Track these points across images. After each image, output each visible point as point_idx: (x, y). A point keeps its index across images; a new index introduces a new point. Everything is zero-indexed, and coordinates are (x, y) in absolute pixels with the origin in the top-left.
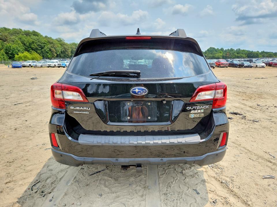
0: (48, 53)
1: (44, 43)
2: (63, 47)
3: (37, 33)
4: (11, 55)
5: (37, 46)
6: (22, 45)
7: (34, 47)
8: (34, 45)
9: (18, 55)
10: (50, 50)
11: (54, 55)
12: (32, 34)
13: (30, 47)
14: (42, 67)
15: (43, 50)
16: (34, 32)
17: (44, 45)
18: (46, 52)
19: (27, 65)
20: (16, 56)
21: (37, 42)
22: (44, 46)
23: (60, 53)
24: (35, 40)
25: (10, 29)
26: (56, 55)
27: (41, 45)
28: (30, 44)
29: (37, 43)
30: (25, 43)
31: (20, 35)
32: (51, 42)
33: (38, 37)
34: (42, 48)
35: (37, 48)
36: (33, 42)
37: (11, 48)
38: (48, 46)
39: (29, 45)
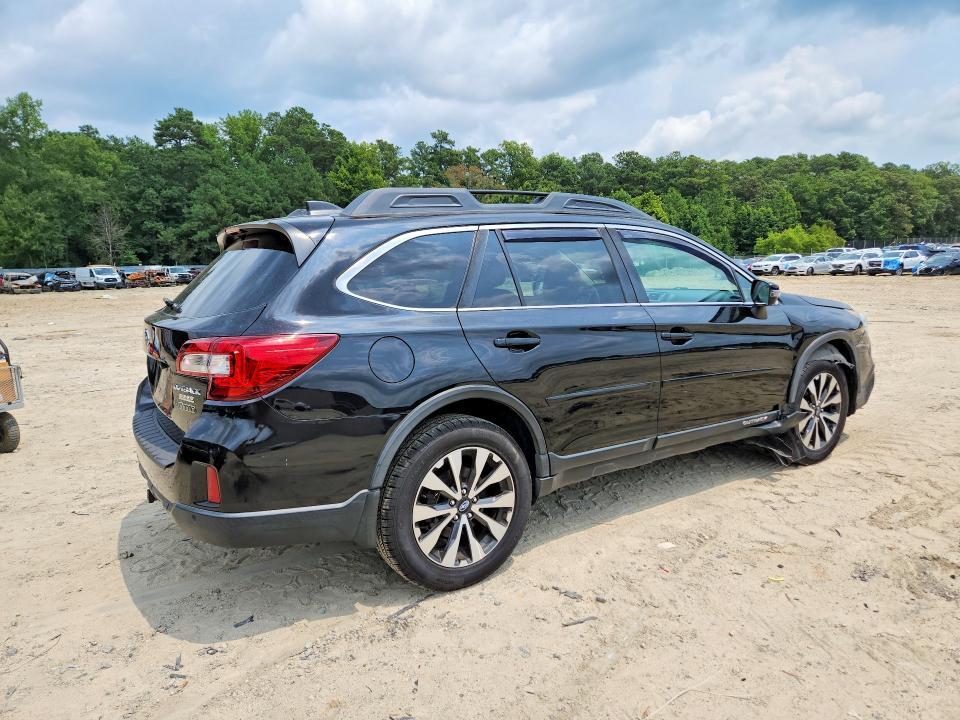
0: (879, 223)
1: (874, 191)
2: (947, 198)
3: (854, 157)
4: (747, 238)
5: (842, 203)
6: (794, 204)
7: (832, 207)
8: (835, 202)
9: (765, 237)
10: (891, 212)
11: (904, 229)
12: (836, 165)
13: (821, 210)
14: (811, 272)
15: (862, 215)
16: (845, 156)
17: (873, 195)
18: (873, 220)
19: (766, 267)
20: (760, 241)
21: (848, 188)
22: (871, 199)
23: (928, 221)
24: (840, 184)
25: (772, 161)
26: (910, 227)
27: (858, 200)
28: (822, 199)
29: (845, 193)
30: (807, 198)
31: (797, 174)
32: (901, 182)
33: (854, 172)
34: (861, 208)
35: (843, 210)
36: (833, 192)
37: (752, 219)
38: (887, 197)
39: (819, 203)
